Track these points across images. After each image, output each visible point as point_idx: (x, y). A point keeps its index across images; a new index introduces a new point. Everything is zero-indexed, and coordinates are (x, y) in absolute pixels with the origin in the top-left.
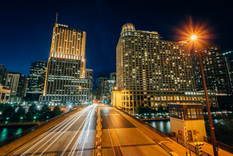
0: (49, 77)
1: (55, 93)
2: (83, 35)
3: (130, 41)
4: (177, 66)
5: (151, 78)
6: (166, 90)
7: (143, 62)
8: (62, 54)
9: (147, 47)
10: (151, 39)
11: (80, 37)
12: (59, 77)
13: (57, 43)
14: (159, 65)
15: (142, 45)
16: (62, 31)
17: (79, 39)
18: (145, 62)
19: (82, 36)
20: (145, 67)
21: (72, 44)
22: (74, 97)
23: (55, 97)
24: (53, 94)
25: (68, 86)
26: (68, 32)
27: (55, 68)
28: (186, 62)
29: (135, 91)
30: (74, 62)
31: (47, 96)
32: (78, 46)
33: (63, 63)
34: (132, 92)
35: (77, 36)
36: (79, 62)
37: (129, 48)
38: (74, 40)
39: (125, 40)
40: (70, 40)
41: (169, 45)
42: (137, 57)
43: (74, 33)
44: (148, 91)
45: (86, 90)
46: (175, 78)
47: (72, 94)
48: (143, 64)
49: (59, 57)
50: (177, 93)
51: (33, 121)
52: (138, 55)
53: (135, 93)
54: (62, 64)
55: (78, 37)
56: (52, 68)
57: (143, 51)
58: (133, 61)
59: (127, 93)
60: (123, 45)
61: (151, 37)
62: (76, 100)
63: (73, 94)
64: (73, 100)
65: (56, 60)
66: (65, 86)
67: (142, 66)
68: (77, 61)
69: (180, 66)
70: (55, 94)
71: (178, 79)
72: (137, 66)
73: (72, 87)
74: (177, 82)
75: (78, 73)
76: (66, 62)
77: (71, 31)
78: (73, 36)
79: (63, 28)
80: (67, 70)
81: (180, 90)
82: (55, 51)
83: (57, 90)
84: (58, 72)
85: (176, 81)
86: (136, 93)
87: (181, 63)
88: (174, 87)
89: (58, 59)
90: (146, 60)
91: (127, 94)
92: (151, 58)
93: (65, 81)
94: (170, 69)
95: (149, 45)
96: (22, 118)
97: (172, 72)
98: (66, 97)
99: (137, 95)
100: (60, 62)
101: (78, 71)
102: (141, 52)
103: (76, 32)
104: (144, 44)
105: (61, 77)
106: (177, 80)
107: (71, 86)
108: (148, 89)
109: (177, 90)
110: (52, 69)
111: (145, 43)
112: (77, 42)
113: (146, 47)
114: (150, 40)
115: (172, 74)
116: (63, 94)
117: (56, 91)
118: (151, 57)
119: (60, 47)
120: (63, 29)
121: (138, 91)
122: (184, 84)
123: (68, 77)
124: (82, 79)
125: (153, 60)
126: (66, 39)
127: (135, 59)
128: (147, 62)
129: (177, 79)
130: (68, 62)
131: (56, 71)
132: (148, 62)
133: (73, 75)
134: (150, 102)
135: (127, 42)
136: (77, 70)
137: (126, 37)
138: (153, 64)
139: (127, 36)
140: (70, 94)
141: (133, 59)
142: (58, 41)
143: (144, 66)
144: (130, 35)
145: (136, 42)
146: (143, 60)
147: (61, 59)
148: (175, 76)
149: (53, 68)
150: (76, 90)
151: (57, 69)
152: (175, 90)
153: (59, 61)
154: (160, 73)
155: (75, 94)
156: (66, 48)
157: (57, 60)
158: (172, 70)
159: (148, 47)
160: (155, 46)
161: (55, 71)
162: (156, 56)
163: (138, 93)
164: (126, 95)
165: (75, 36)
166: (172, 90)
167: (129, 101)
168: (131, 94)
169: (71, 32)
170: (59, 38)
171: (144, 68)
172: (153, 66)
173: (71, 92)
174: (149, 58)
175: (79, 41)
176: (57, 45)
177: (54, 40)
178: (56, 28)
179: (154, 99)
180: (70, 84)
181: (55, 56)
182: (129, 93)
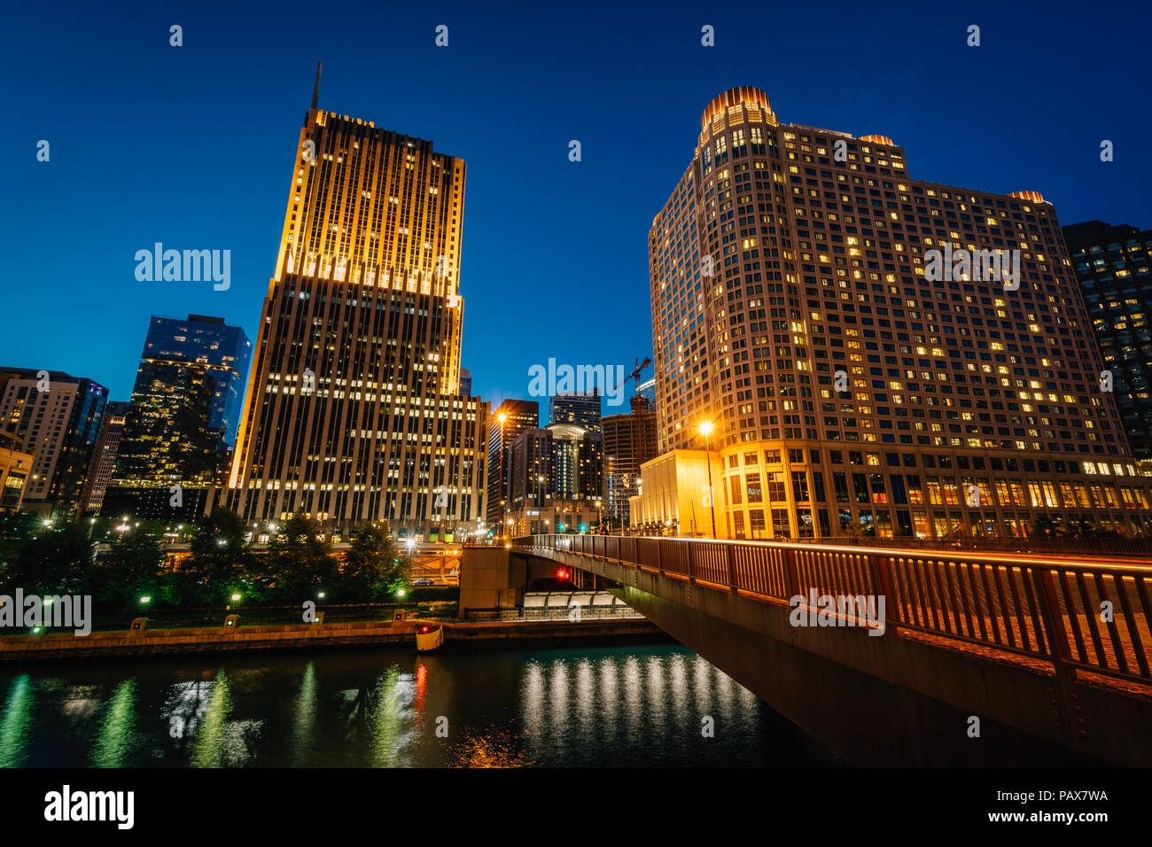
0: (270, 382)
1: (301, 471)
2: (455, 175)
3: (765, 174)
4: (1019, 315)
5: (894, 374)
6: (983, 448)
7: (843, 284)
8: (344, 261)
9: (855, 209)
10: (870, 169)
11: (440, 183)
12: (327, 386)
13: (321, 204)
14: (928, 305)
15: (828, 195)
16: (347, 147)
17: (434, 191)
18: (854, 289)
19: (447, 181)
20: (857, 314)
21: (399, 212)
22: (406, 498)
23: (298, 498)
24: (289, 478)
25: (374, 434)
26: (379, 151)
27: (307, 337)
28: (1057, 298)
29: (815, 445)
30: (407, 305)
31: (250, 491)
32: (431, 226)
33: (349, 308)
34: (800, 451)
35: (422, 175)
36: (435, 308)
37: (761, 207)
38: (407, 194)
39: (737, 168)
40: (387, 191)
41: (963, 208)
42: (806, 257)
43: (409, 157)
44: (889, 447)
45: (471, 458)
46: (1020, 384)
47: (393, 482)
48: (845, 296)
49: (326, 277)
50: (1044, 466)
51: (222, 623)
52: (814, 247)
53: (815, 456)
54: (343, 311)
55: (428, 181)
56: (285, 335)
57: (834, 227)
58: (790, 279)
59: (769, 460)
60: (721, 197)
61: (868, 160)
62: (413, 516)
63: (401, 482)
64: (397, 516)
65: (309, 291)
66: (359, 433)
67: (840, 306)
68: (423, 302)
69: (1031, 317)
70: (296, 478)
71: (1034, 385)
72: (814, 305)
73: (394, 442)
74: (1031, 402)
75: (430, 367)
76: (364, 304)
77: (392, 148)
78: (402, 175)
79: (355, 130)
80: (368, 351)
81: (1053, 447)
82: (308, 247)
83: (310, 458)
84: (321, 354)
85: (1023, 395)
86: (825, 458)
87: (1035, 301)
88: (1021, 434)
89: (321, 288)
90: (857, 275)
91: (773, 467)
92: (882, 267)
93: (354, 405)
94: (987, 330)
95: (864, 200)
96: (145, 600)
97: (996, 346)
98: (359, 497)
99: (828, 469)
100: (332, 305)
101: (431, 357)
102: (824, 235)
103: (418, 152)
104: (837, 191)
105: (337, 387)
106: (1032, 395)
107: (390, 435)
108: (888, 438)
109: (1037, 446)
110: (290, 342)
111: (843, 187)
112: (426, 207)
113: (847, 208)
114: (864, 174)
115: (1001, 358)
116: (344, 479)
117: (304, 463)
118: (881, 261)
119: (335, 228)
120: (353, 137)
121: (834, 445)
122: (1067, 416)
123: (375, 386)
124: (447, 398)
125: (890, 279)
126: (366, 187)
127: (799, 267)
128: (861, 286)
129: (1027, 388)
130: (374, 306)
131: (310, 348)
132: (869, 287)
133: (403, 377)
134: (907, 513)
135: (746, 176)
136: (423, 351)
137: (736, 152)
138: (896, 301)
139: (743, 148)
140: (385, 481)
141: (790, 267)
142: (326, 195)
143: (848, 307)
144: (760, 141)
145: (795, 179)
146: (841, 279)
147: (338, 288)
148: (1017, 372)
149: (290, 334)
150: (418, 458)
151: (313, 339)
152: (1029, 448)
153: (328, 299)
154: (937, 352)
155: (408, 481)
156: (369, 234)
157: (318, 292)
158: (995, 337)
159: (861, 210)
160: (893, 207)
161: (304, 352)
162: (906, 258)
163: (836, 457)
164: (761, 468)
165: (416, 173)
166: (1009, 445)
167: (788, 505)
168: (798, 467)
169: (392, 154)
170: (333, 178)
171: (851, 321)
172: (896, 313)
173: (386, 467)
174: (873, 266)
175: (433, 199)
176: (319, 215)
177: (299, 189)
178: (312, 131)
179: (927, 496)
180: (383, 426)
181: (309, 271)
182: (783, 455)
